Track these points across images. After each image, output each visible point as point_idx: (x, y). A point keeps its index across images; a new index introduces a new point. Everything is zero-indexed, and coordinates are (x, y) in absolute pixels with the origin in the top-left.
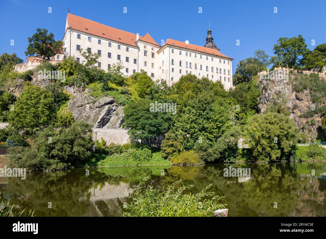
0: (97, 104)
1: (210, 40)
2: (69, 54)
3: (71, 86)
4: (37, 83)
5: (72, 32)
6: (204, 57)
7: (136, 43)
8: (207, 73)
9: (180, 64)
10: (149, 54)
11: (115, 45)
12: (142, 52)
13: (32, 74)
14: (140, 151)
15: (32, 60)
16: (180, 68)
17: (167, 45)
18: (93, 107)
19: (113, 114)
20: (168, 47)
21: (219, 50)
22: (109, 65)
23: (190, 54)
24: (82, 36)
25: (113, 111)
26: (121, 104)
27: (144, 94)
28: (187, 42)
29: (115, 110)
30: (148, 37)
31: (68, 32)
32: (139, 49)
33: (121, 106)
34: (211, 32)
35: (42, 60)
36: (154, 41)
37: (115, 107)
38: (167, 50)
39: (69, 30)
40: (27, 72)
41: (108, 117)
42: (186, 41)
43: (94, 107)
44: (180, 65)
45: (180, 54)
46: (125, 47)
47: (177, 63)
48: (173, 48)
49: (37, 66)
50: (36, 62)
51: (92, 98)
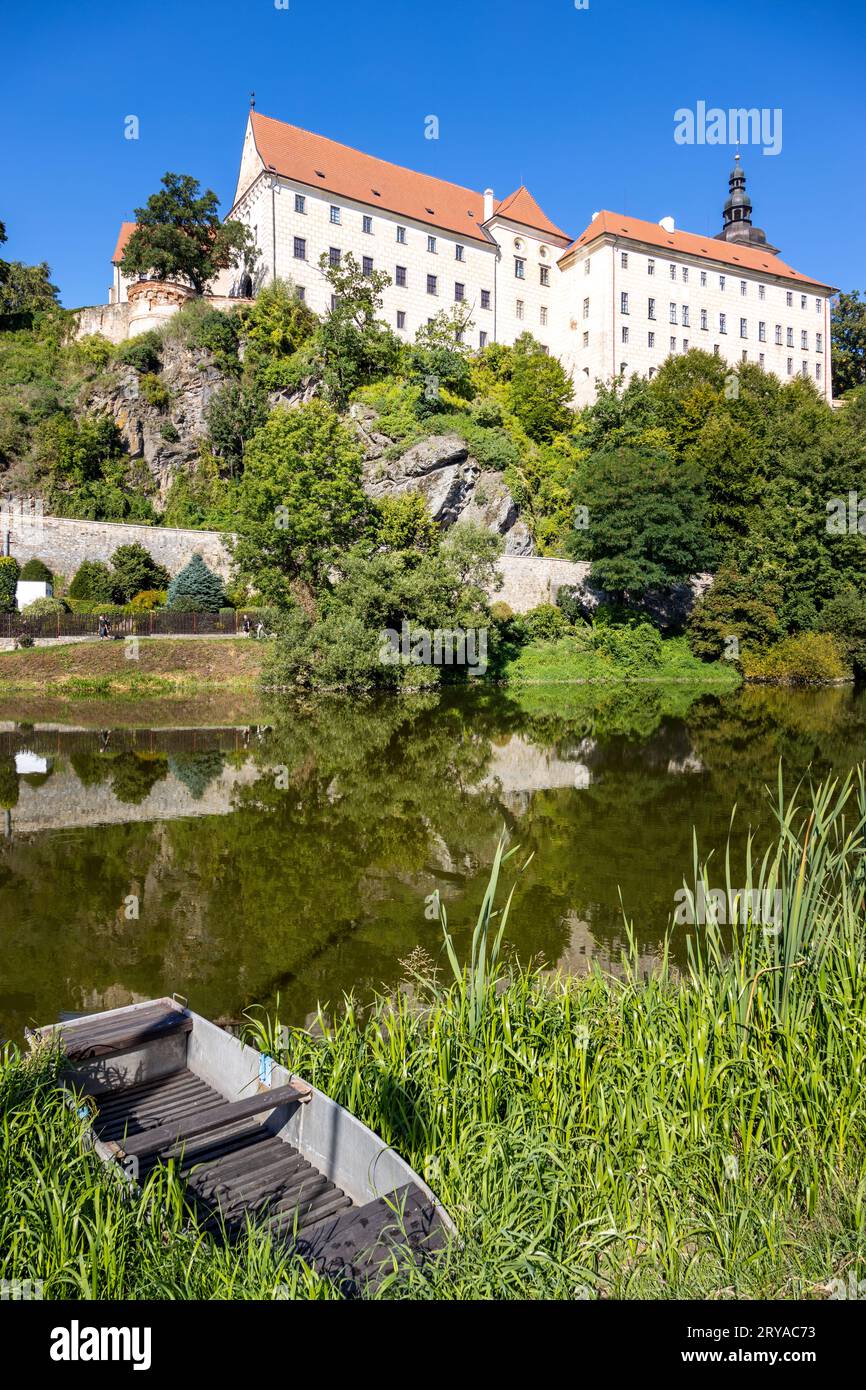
0: (408, 462)
1: (736, 214)
2: (272, 271)
3: (292, 394)
4: (183, 381)
5: (277, 188)
6: (734, 282)
7: (485, 227)
8: (743, 344)
9: (650, 309)
10: (532, 271)
11: (416, 236)
12: (508, 262)
13: (160, 349)
14: (629, 632)
15: (151, 295)
16: (651, 326)
17: (604, 238)
18: (393, 472)
19: (466, 499)
20: (607, 243)
21: (776, 252)
22: (399, 313)
23: (686, 270)
24: (311, 202)
25: (467, 490)
26: (490, 462)
27: (550, 428)
28: (668, 224)
29: (471, 486)
30: (523, 203)
31: (261, 188)
32: (499, 254)
33: (492, 469)
34: (743, 180)
35: (183, 294)
36: (546, 220)
37: (471, 473)
38: (605, 256)
39: (269, 180)
40: (138, 341)
41: (453, 510)
42: (666, 219)
43: (397, 474)
44: (651, 317)
45: (651, 270)
46: (452, 245)
47: (636, 304)
48: (627, 248)
49: (173, 318)
50: (163, 301)
51: (382, 439)
